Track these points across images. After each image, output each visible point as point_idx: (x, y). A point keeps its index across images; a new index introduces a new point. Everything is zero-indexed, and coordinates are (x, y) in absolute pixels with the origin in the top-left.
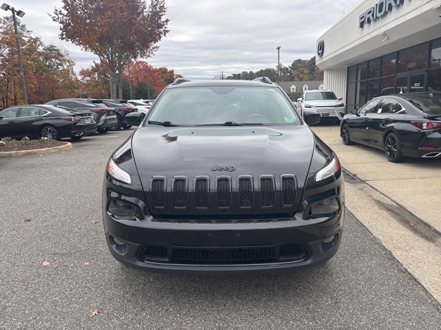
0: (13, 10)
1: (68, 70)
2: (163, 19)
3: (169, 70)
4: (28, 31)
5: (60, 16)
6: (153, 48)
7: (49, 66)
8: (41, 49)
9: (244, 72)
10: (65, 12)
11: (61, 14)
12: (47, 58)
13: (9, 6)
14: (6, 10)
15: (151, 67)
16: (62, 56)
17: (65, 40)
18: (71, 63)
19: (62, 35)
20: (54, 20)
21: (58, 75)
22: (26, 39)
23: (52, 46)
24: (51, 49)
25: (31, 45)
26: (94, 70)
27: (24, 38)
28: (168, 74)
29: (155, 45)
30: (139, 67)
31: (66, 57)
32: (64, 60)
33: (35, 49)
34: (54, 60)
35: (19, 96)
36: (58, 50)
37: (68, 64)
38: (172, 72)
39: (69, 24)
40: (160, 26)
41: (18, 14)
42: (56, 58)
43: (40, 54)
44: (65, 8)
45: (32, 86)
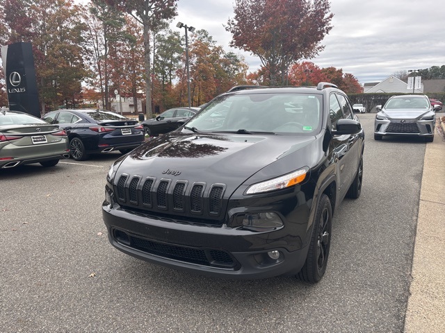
0: (186, 27)
1: (243, 74)
2: (326, 16)
3: (337, 70)
4: (213, 42)
5: (232, 26)
6: (319, 49)
7: (227, 72)
8: (222, 56)
9: (433, 67)
10: (236, 22)
11: (233, 24)
12: (226, 64)
13: (182, 24)
14: (180, 27)
15: (317, 67)
16: (238, 61)
17: (233, 47)
18: (246, 67)
19: (232, 43)
20: (227, 30)
21: (233, 79)
22: (211, 49)
23: (231, 53)
24: (230, 55)
25: (215, 54)
26: (261, 73)
27: (209, 48)
28: (335, 74)
29: (319, 45)
30: (305, 67)
31: (241, 63)
32: (240, 65)
33: (218, 57)
34: (231, 65)
35: (202, 98)
36: (235, 56)
37: (242, 68)
38: (340, 71)
39: (240, 33)
40: (323, 24)
41: (190, 30)
42: (233, 64)
43: (221, 61)
44: (236, 18)
45: (212, 89)
